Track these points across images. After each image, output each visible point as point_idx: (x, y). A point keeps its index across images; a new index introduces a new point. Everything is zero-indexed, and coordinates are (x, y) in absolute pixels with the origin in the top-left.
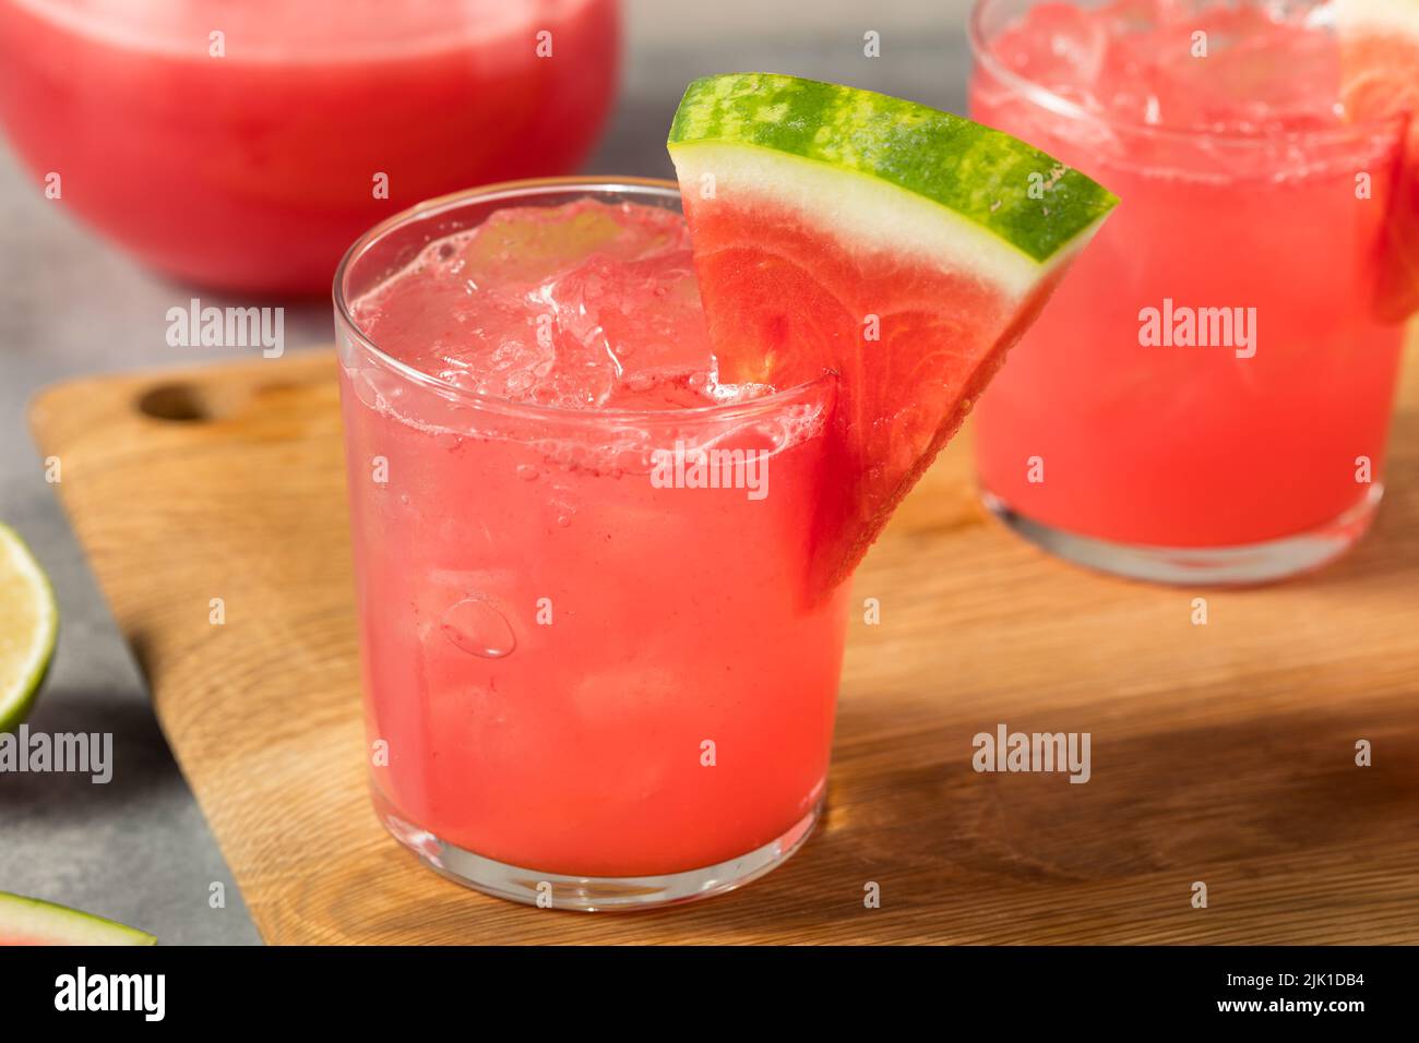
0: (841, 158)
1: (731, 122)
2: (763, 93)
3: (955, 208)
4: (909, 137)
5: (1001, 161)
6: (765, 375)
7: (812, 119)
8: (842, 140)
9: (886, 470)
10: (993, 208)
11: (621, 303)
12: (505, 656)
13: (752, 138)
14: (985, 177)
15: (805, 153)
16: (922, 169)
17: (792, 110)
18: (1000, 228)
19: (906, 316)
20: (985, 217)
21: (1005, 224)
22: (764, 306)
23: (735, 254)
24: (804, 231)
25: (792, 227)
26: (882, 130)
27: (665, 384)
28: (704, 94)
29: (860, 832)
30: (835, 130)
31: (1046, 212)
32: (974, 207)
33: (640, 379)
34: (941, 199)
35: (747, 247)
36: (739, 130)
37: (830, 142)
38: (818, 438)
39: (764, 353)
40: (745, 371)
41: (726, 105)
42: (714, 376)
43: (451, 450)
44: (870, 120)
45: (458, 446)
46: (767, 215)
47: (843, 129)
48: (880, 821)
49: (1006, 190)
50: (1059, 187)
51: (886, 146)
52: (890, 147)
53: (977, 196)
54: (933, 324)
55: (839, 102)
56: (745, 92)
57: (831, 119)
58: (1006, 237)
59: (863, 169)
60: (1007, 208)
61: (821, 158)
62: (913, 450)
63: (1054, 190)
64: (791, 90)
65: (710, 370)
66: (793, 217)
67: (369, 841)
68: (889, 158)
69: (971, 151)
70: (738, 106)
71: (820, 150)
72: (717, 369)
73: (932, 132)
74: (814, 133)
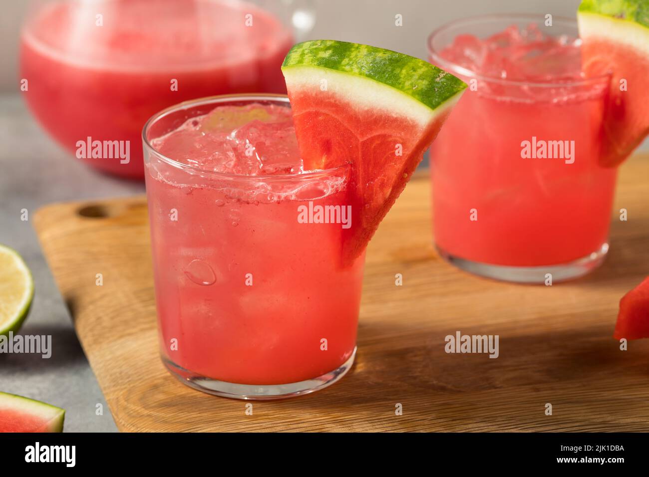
0: (352, 70)
1: (308, 58)
2: (322, 47)
3: (398, 88)
4: (381, 61)
5: (418, 70)
6: (322, 166)
7: (341, 56)
8: (353, 63)
9: (372, 204)
10: (414, 88)
12: (211, 285)
13: (316, 64)
14: (411, 76)
15: (337, 69)
16: (385, 74)
17: (333, 53)
18: (417, 96)
19: (379, 136)
20: (410, 92)
21: (418, 94)
22: (321, 136)
23: (309, 114)
24: (337, 102)
25: (332, 101)
26: (370, 59)
27: (281, 171)
28: (298, 48)
29: (369, 372)
30: (350, 60)
31: (436, 90)
32: (406, 88)
33: (270, 168)
34: (393, 85)
35: (314, 111)
36: (310, 61)
37: (348, 64)
38: (344, 192)
39: (322, 156)
40: (314, 164)
41: (306, 52)
42: (302, 168)
43: (187, 194)
44: (366, 55)
45: (190, 192)
46: (322, 96)
47: (354, 59)
48: (378, 368)
49: (421, 81)
50: (442, 80)
51: (371, 65)
52: (372, 66)
53: (407, 84)
54: (390, 139)
55: (353, 49)
56: (315, 47)
57: (349, 56)
58: (419, 100)
59: (360, 74)
60: (420, 88)
61: (343, 70)
62: (383, 195)
63: (440, 81)
64: (334, 45)
65: (300, 165)
66: (333, 96)
67: (158, 373)
68: (372, 69)
69: (406, 67)
70: (311, 52)
71: (343, 67)
72: (302, 165)
73: (390, 60)
74: (342, 61)
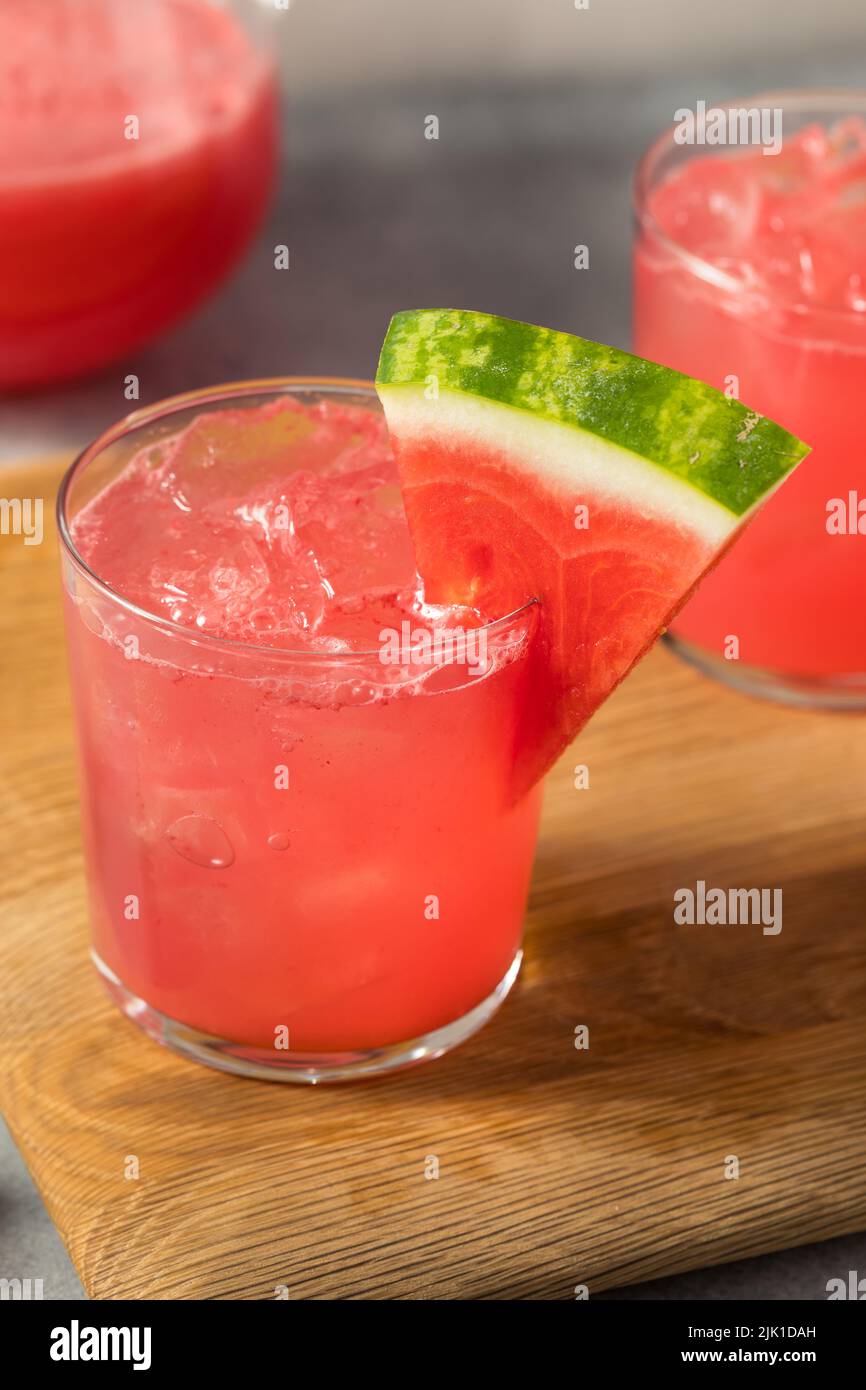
0: (544, 406)
1: (437, 363)
2: (464, 334)
3: (656, 460)
4: (609, 385)
5: (697, 411)
6: (470, 598)
7: (514, 364)
8: (544, 387)
9: (587, 691)
10: (692, 460)
11: (326, 518)
13: (457, 383)
14: (683, 428)
15: (509, 401)
16: (623, 420)
17: (494, 354)
18: (699, 481)
19: (606, 555)
20: (684, 470)
21: (703, 476)
22: (468, 536)
23: (442, 487)
24: (508, 471)
25: (498, 467)
26: (582, 378)
27: (374, 603)
28: (408, 332)
30: (537, 377)
31: (742, 465)
32: (674, 460)
34: (642, 451)
35: (453, 483)
36: (444, 373)
37: (533, 389)
38: (522, 659)
39: (469, 579)
40: (451, 593)
41: (430, 345)
42: (420, 595)
44: (570, 366)
46: (472, 454)
47: (545, 376)
49: (703, 441)
50: (755, 437)
51: (587, 395)
52: (591, 395)
53: (676, 448)
54: (633, 563)
55: (539, 346)
56: (448, 332)
57: (533, 364)
58: (704, 491)
59: (566, 419)
60: (704, 460)
61: (525, 407)
62: (613, 675)
63: (748, 441)
64: (492, 331)
65: (415, 588)
66: (498, 458)
68: (590, 408)
69: (668, 401)
70: (442, 349)
71: (524, 397)
72: (422, 588)
73: (630, 380)
74: (517, 379)
